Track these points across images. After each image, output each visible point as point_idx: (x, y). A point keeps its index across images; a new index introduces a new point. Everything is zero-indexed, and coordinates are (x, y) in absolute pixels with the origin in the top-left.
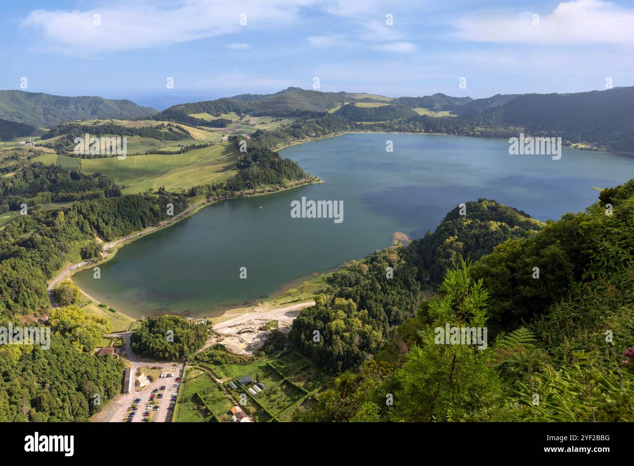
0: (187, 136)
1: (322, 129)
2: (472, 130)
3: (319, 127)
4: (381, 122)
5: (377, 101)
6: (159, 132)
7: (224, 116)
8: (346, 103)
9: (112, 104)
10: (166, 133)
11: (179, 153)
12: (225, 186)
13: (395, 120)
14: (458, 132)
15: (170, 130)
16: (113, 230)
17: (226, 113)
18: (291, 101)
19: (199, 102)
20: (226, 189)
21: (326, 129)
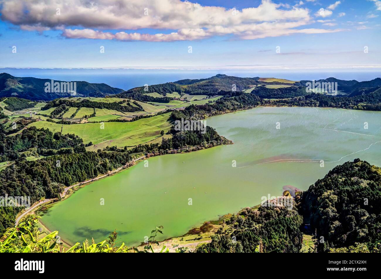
0: (140, 109)
1: (239, 104)
2: (357, 105)
3: (236, 103)
4: (285, 99)
5: (283, 84)
6: (121, 106)
7: (168, 95)
8: (259, 85)
9: (94, 86)
10: (125, 107)
11: (131, 121)
12: (159, 146)
13: (296, 97)
14: (345, 106)
15: (128, 104)
16: (72, 178)
17: (170, 93)
18: (217, 84)
19: (152, 85)
20: (160, 148)
21: (242, 105)
